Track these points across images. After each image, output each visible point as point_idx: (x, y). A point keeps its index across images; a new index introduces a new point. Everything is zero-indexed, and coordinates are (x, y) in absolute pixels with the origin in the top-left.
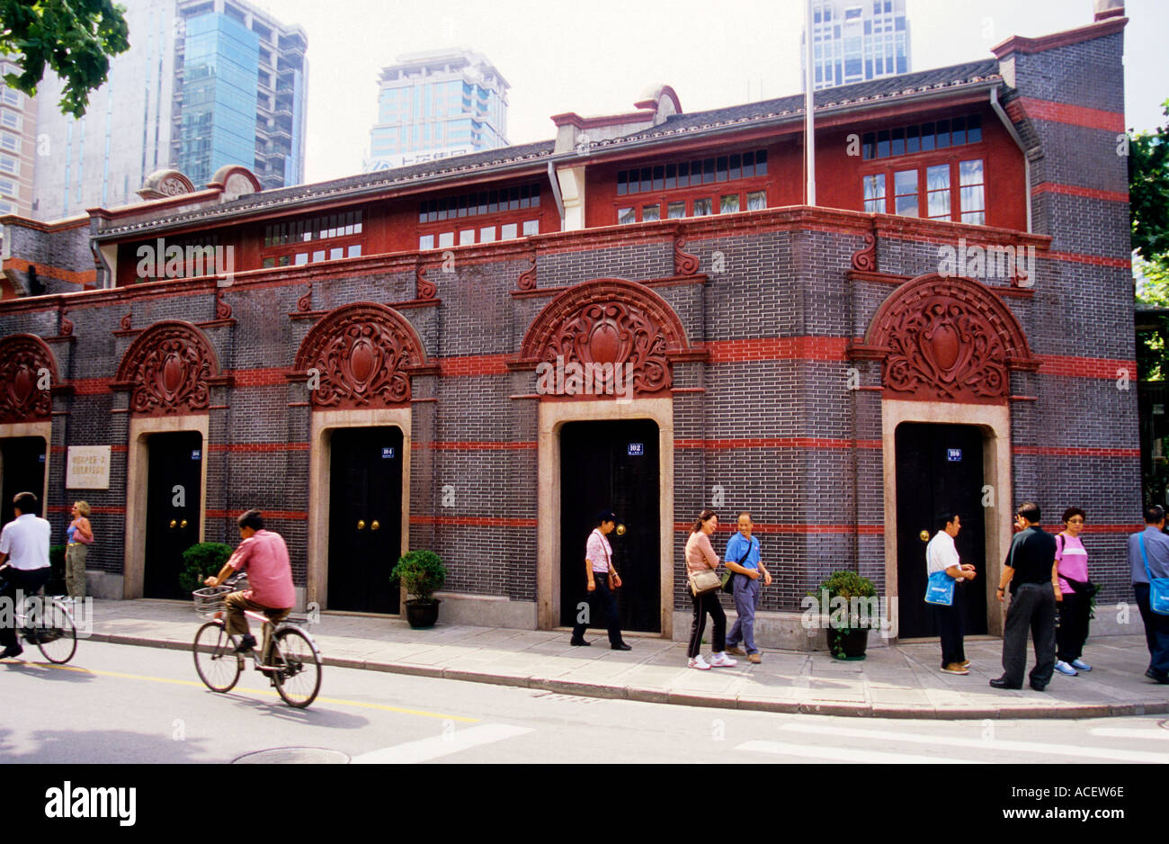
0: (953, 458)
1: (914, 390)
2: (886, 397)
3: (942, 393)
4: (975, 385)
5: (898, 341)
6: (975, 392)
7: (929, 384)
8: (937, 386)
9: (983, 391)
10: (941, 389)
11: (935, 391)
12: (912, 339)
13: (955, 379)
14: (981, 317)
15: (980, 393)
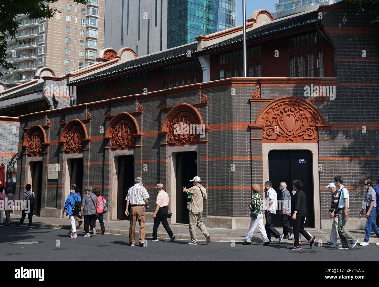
0: (301, 162)
1: (276, 139)
2: (265, 142)
3: (288, 139)
4: (302, 135)
5: (269, 121)
6: (302, 138)
7: (282, 136)
8: (285, 136)
9: (305, 137)
10: (288, 138)
11: (285, 138)
12: (275, 121)
13: (293, 134)
14: (305, 110)
15: (304, 139)
